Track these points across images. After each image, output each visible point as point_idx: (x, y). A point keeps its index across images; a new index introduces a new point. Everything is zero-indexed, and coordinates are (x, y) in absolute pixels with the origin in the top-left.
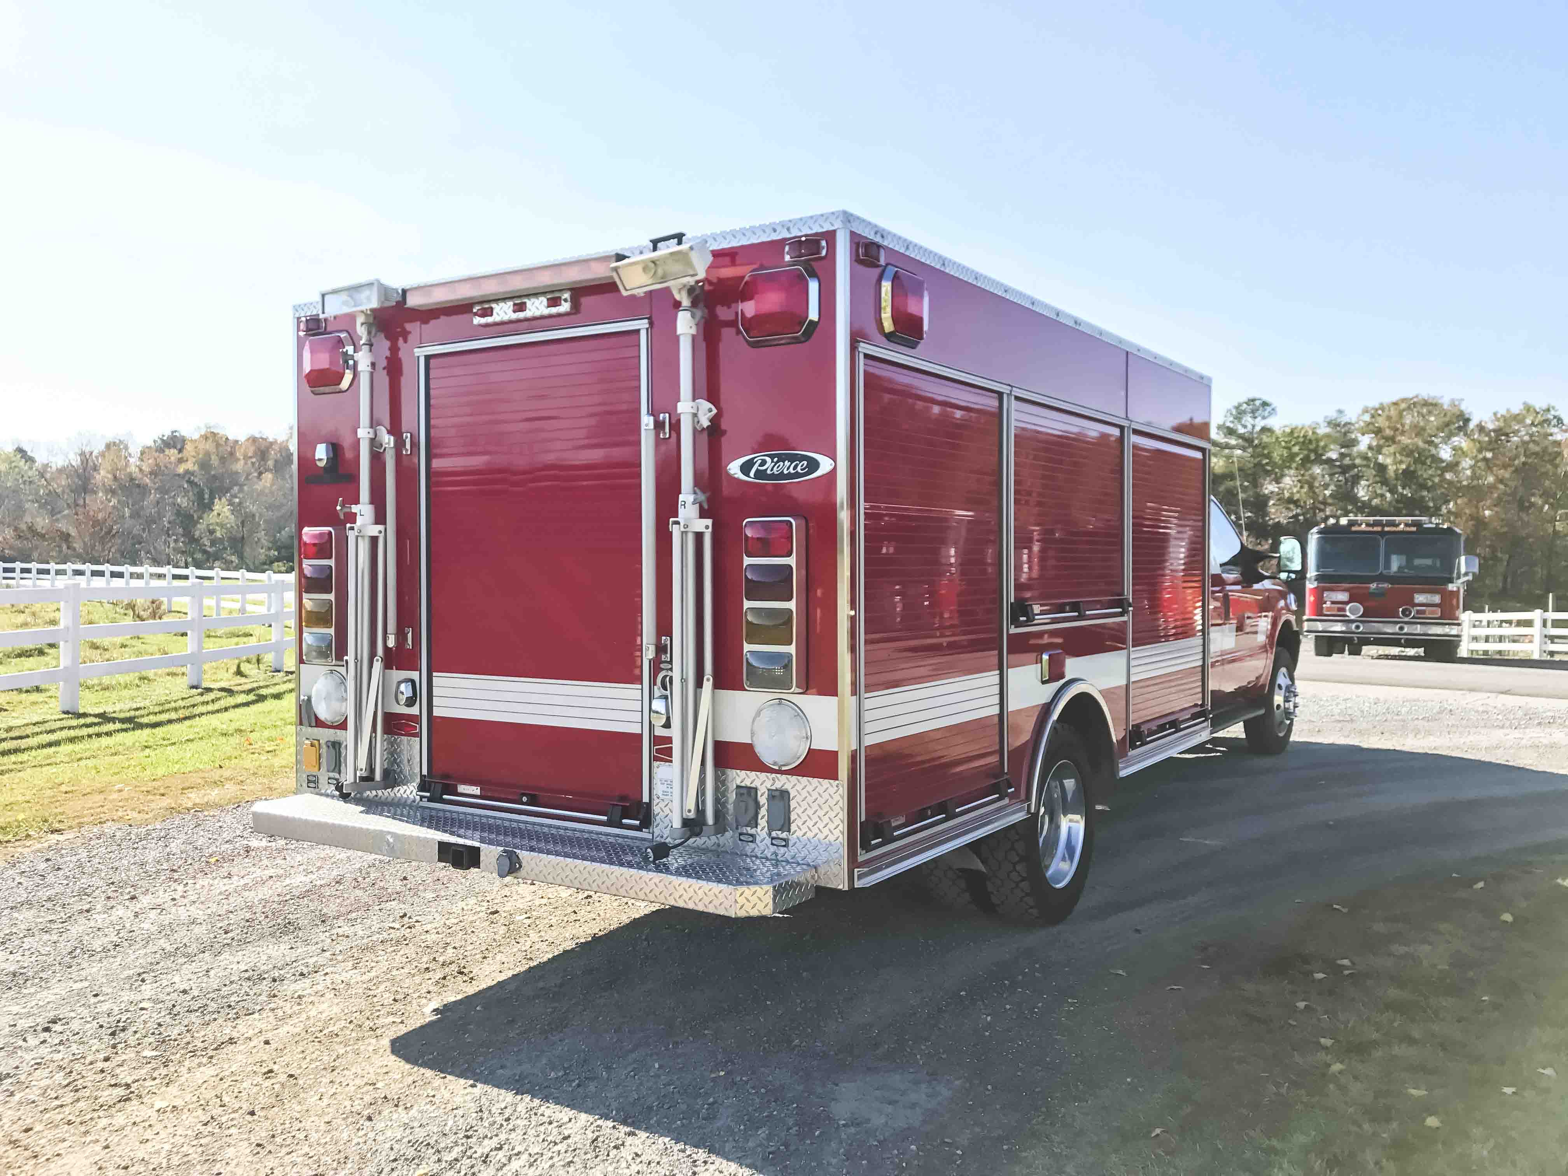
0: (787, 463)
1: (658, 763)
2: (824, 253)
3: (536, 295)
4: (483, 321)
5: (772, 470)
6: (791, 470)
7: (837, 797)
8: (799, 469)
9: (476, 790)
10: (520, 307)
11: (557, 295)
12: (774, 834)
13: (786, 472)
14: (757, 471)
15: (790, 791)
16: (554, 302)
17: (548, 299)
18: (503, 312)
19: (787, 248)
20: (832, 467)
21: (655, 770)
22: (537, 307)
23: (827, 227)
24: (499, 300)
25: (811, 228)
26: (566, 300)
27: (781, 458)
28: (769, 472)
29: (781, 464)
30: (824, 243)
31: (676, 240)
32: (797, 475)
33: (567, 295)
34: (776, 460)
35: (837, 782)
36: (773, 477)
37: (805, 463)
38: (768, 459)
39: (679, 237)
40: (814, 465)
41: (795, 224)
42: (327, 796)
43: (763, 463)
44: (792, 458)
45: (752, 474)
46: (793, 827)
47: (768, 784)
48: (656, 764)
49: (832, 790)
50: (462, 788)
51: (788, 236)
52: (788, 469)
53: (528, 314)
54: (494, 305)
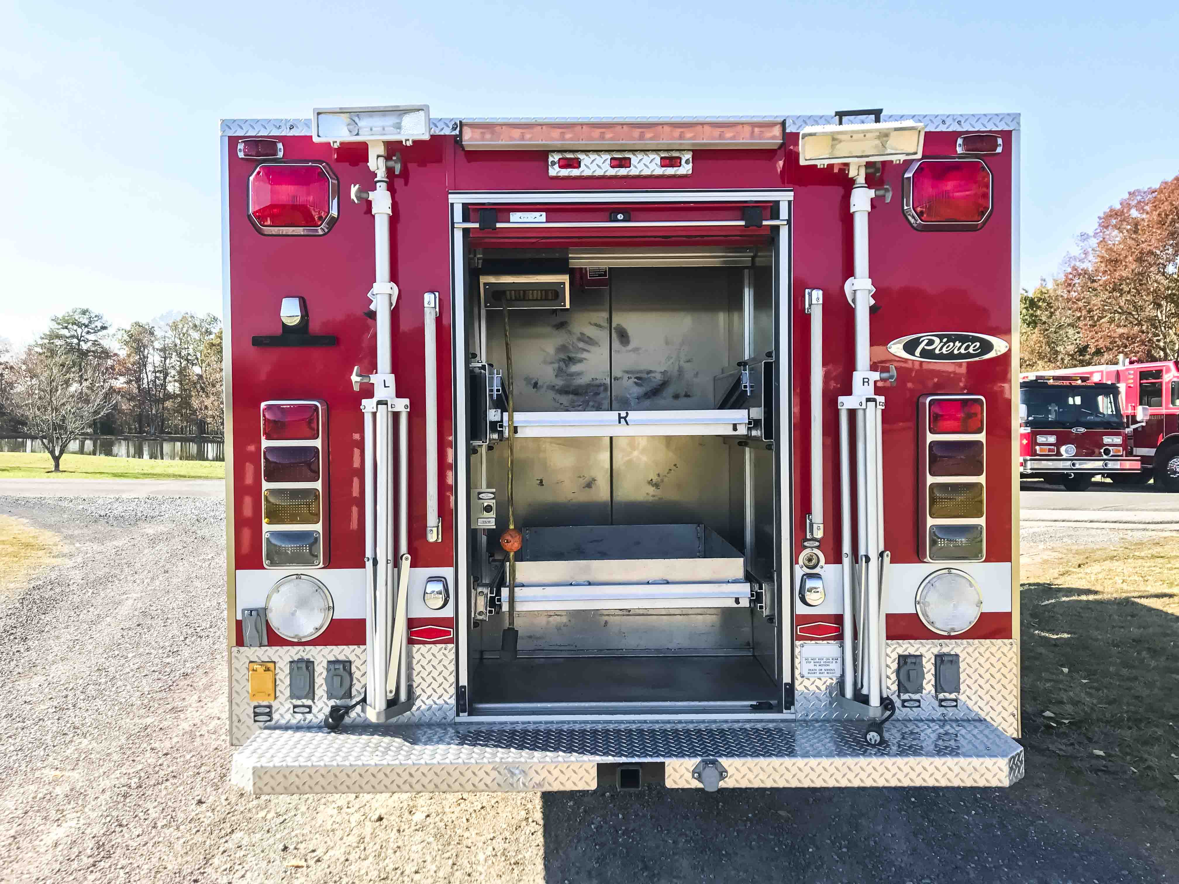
0: (958, 344)
1: (801, 642)
2: (999, 150)
3: (646, 151)
4: (565, 172)
5: (941, 349)
6: (962, 351)
7: (1011, 654)
8: (971, 350)
10: (621, 163)
11: (675, 154)
12: (941, 696)
13: (956, 352)
14: (923, 349)
15: (960, 654)
16: (671, 162)
17: (662, 158)
18: (596, 165)
19: (960, 141)
20: (1007, 349)
21: (797, 651)
22: (646, 165)
23: (1003, 127)
24: (589, 151)
25: (984, 126)
26: (687, 162)
27: (950, 339)
28: (937, 351)
29: (951, 344)
30: (1000, 141)
31: (873, 117)
32: (969, 355)
33: (688, 156)
34: (945, 340)
35: (1010, 640)
36: (941, 356)
37: (978, 344)
38: (937, 340)
39: (877, 114)
40: (987, 347)
41: (967, 120)
43: (931, 342)
44: (963, 340)
45: (918, 352)
46: (963, 687)
47: (936, 651)
48: (798, 643)
49: (1005, 649)
51: (959, 129)
52: (959, 349)
53: (633, 171)
54: (581, 156)
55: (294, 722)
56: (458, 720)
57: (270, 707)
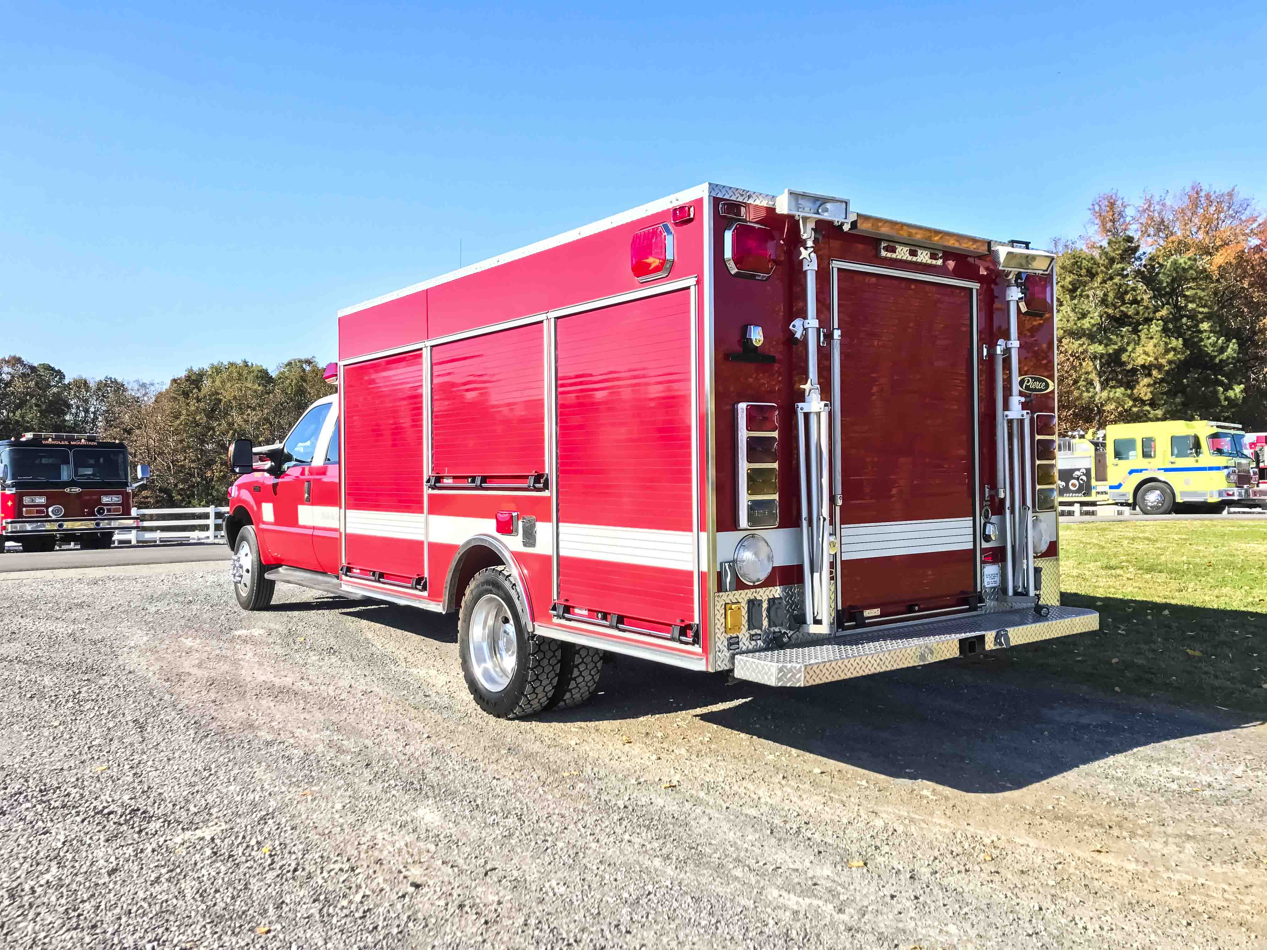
1: (985, 565)
3: (925, 248)
4: (888, 255)
5: (1032, 386)
8: (1042, 387)
9: (876, 612)
10: (913, 253)
11: (937, 252)
13: (1037, 388)
14: (1026, 385)
16: (933, 256)
17: (931, 253)
18: (902, 253)
20: (1053, 388)
21: (983, 570)
22: (923, 257)
24: (902, 243)
26: (940, 257)
27: (1036, 380)
28: (1030, 387)
29: (1035, 383)
31: (1025, 246)
32: (1041, 390)
33: (942, 254)
34: (1033, 380)
36: (1032, 390)
37: (1044, 384)
38: (1030, 380)
40: (1047, 386)
42: (748, 652)
43: (1028, 381)
44: (1039, 381)
45: (1024, 387)
46: (1042, 587)
48: (983, 566)
50: (867, 613)
52: (1038, 386)
53: (917, 259)
54: (898, 246)
55: (751, 647)
56: (838, 634)
57: (738, 637)
